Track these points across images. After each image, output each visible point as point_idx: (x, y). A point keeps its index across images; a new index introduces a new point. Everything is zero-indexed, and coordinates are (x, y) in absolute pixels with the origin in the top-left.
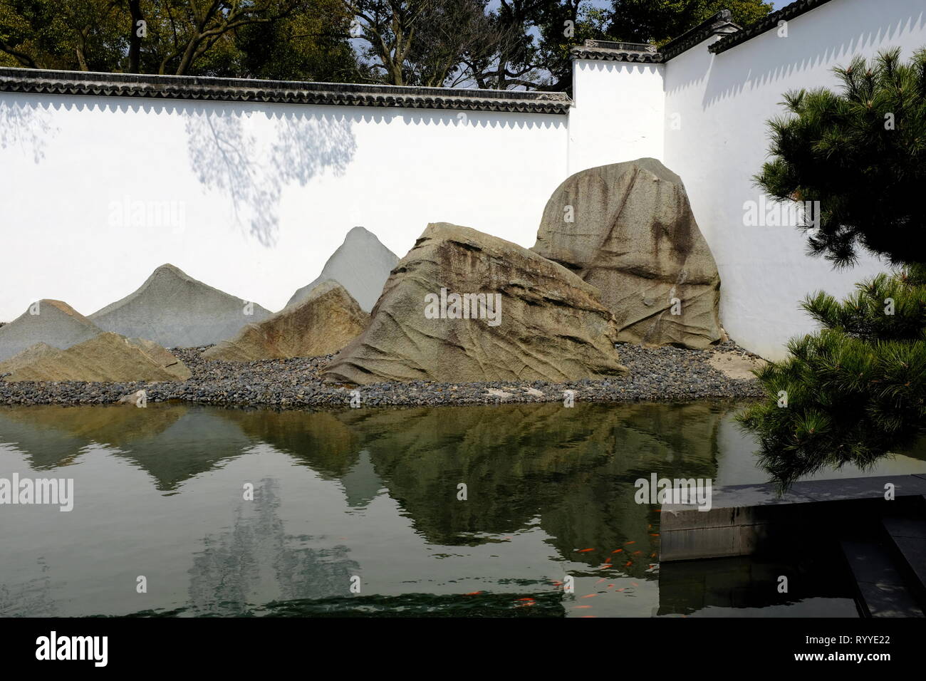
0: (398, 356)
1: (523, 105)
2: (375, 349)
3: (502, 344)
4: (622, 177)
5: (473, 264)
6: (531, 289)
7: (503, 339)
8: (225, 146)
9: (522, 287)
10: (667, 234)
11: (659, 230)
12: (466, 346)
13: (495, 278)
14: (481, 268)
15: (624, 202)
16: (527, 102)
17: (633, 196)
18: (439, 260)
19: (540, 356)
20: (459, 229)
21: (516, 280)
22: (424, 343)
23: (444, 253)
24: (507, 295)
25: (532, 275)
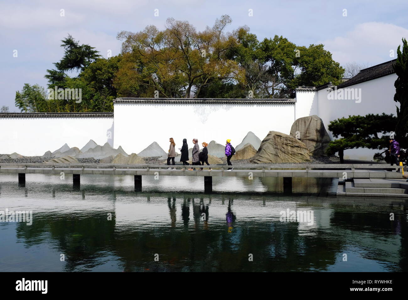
0: (266, 158)
1: (285, 102)
2: (261, 156)
3: (286, 155)
4: (309, 119)
5: (280, 139)
6: (292, 144)
7: (286, 154)
9: (290, 144)
10: (319, 132)
11: (317, 131)
12: (279, 155)
13: (284, 142)
14: (282, 140)
15: (309, 125)
16: (286, 101)
17: (311, 123)
18: (273, 139)
19: (294, 158)
20: (277, 132)
21: (289, 142)
22: (270, 155)
23: (274, 137)
24: (287, 145)
25: (292, 141)
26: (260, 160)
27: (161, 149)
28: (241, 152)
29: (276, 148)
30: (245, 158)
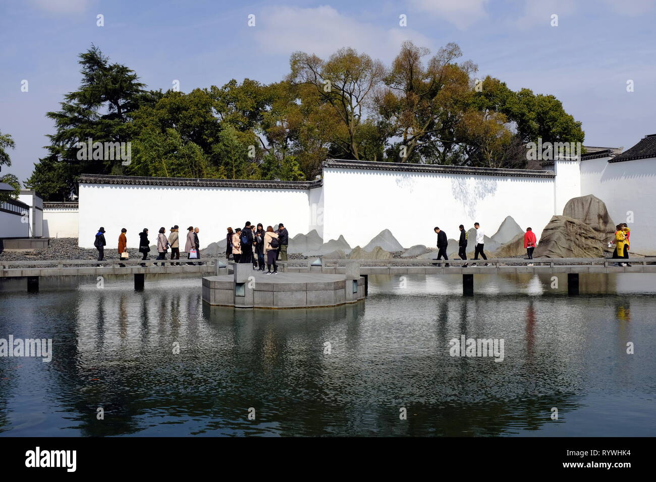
0: (556, 253)
2: (551, 251)
3: (580, 250)
4: (587, 200)
5: (573, 227)
6: (586, 234)
7: (581, 248)
8: (462, 188)
9: (584, 234)
10: (602, 218)
11: (600, 216)
12: (573, 250)
13: (578, 231)
14: (575, 228)
15: (589, 208)
17: (591, 206)
18: (565, 226)
19: (588, 253)
21: (583, 232)
22: (562, 249)
23: (566, 224)
24: (581, 236)
25: (586, 230)
26: (549, 256)
27: (396, 240)
28: (514, 245)
29: (568, 240)
30: (518, 254)
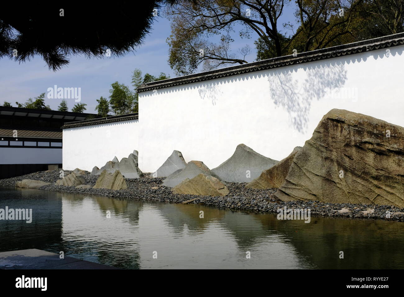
0: (302, 186)
2: (290, 182)
3: (359, 180)
5: (341, 131)
6: (378, 144)
9: (372, 144)
12: (337, 181)
13: (353, 138)
14: (345, 133)
18: (322, 130)
21: (367, 139)
22: (315, 179)
24: (362, 149)
25: (379, 135)
26: (287, 191)
29: (326, 158)
